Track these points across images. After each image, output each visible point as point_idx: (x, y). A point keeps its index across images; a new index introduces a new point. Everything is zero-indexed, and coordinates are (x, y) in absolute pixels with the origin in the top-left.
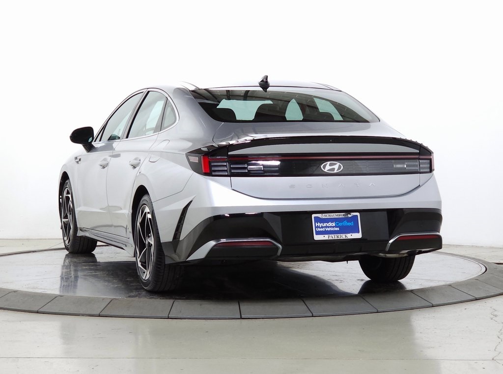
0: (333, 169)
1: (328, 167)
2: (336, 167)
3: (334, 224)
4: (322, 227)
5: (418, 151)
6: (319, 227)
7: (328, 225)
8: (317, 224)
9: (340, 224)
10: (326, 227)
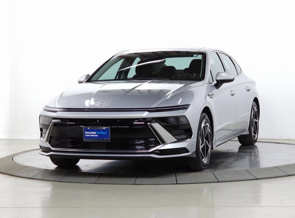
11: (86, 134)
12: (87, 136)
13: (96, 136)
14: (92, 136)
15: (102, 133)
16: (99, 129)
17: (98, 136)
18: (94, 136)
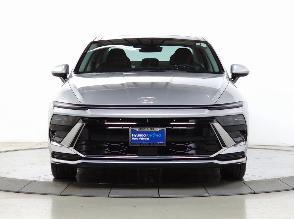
11: (134, 137)
12: (134, 139)
13: (147, 139)
14: (141, 139)
15: (155, 135)
16: (151, 130)
17: (149, 139)
18: (144, 139)
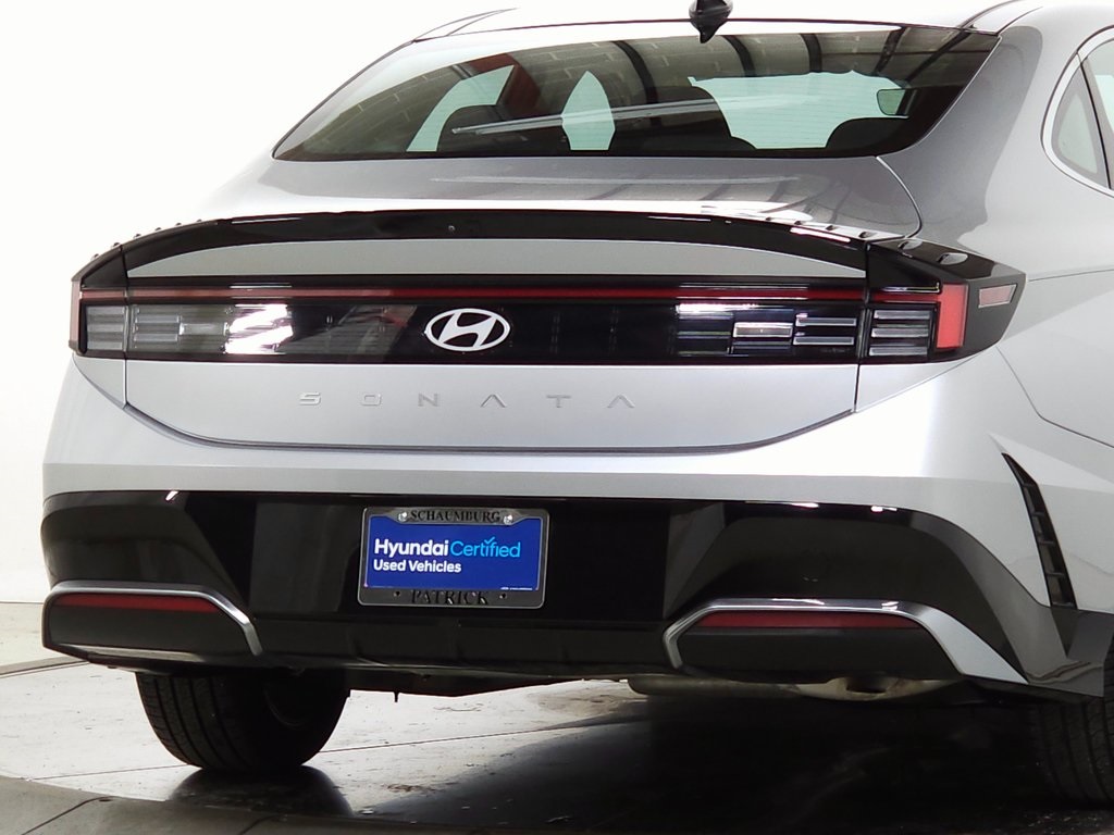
0: (472, 338)
1: (452, 330)
2: (482, 330)
3: (444, 549)
4: (398, 558)
5: (862, 274)
6: (387, 558)
7: (421, 550)
8: (378, 546)
9: (469, 550)
10: (415, 557)
